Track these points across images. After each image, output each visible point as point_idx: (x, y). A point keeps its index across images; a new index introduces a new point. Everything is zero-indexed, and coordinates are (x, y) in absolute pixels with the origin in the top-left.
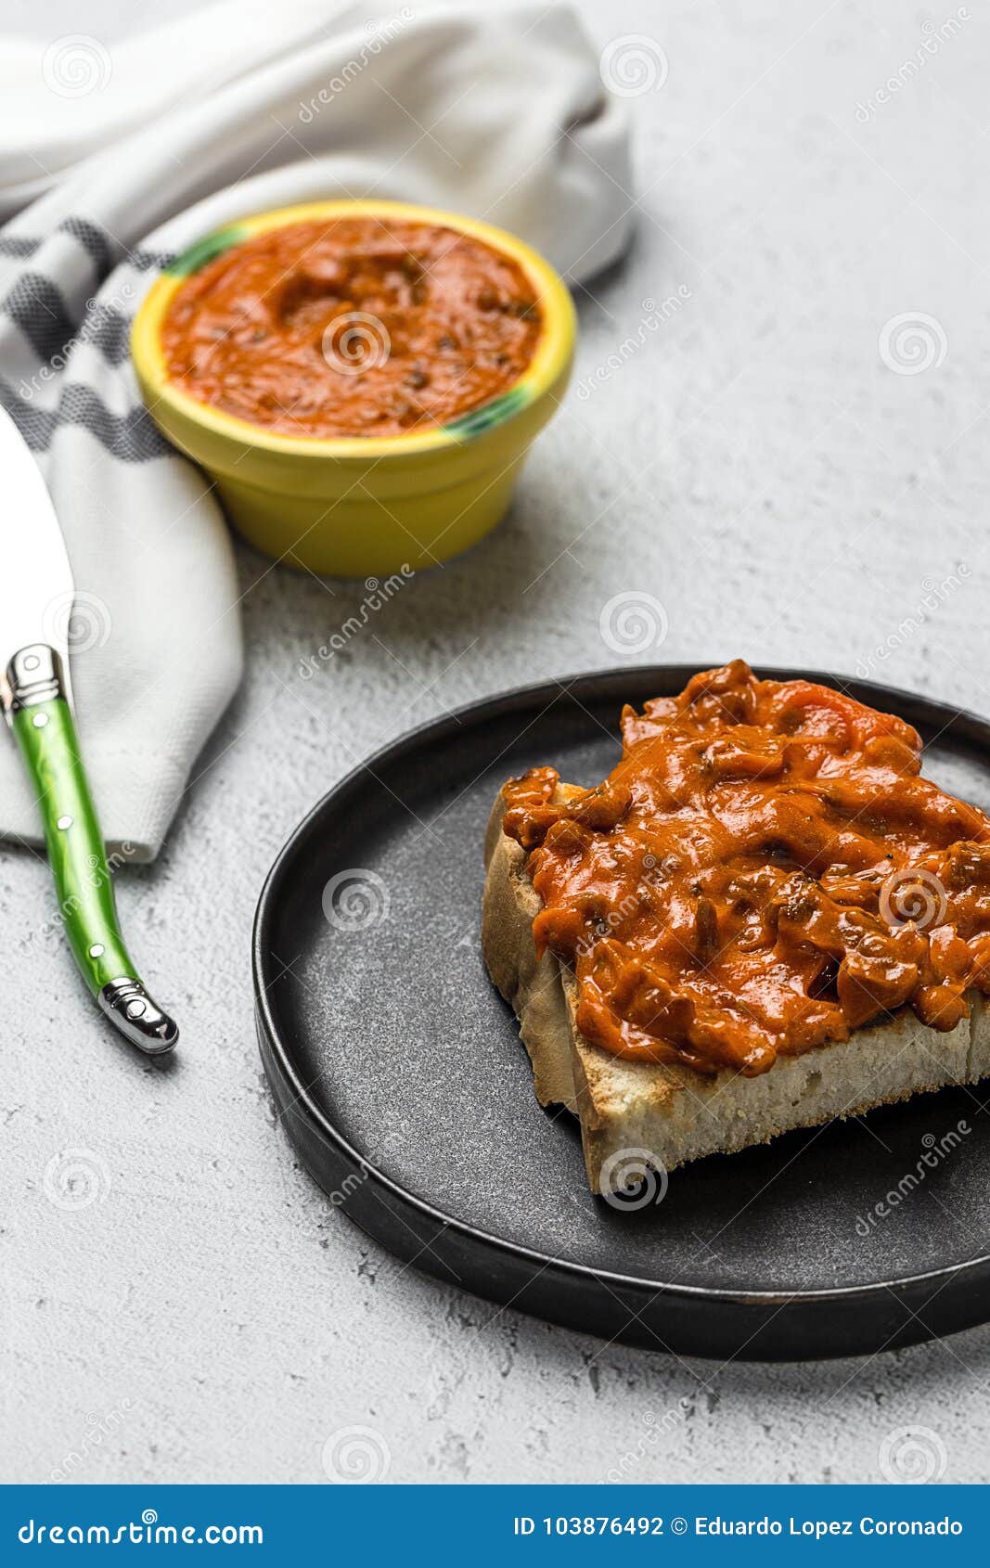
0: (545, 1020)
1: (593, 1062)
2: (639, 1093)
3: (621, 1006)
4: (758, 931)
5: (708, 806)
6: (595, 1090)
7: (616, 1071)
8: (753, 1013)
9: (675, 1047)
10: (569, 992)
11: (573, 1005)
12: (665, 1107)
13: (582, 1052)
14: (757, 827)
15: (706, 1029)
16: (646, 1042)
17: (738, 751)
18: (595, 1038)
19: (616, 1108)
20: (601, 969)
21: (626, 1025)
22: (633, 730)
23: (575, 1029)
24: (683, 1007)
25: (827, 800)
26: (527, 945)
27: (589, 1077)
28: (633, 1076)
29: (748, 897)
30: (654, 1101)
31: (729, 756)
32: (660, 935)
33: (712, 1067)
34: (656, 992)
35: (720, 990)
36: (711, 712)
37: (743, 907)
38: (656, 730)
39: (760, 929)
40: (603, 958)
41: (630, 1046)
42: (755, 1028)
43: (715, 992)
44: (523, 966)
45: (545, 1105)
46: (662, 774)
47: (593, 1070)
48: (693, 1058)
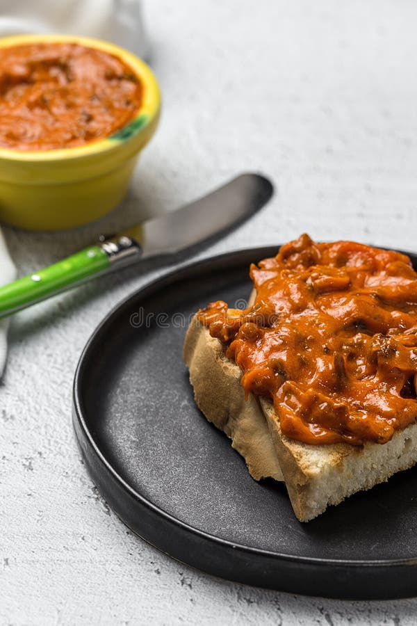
0: (252, 433)
1: (295, 449)
2: (325, 461)
3: (306, 415)
4: (363, 368)
5: (318, 307)
6: (301, 463)
7: (309, 451)
8: (374, 411)
9: (339, 433)
10: (270, 413)
11: (276, 420)
12: (339, 467)
13: (287, 444)
14: (348, 314)
15: (357, 420)
16: (324, 433)
17: (326, 277)
18: (293, 434)
19: (314, 470)
20: (289, 398)
21: (311, 425)
22: (260, 277)
23: (280, 432)
24: (341, 410)
25: (377, 296)
26: (236, 394)
27: (296, 457)
28: (319, 453)
29: (353, 350)
30: (334, 464)
31: (322, 279)
32: (314, 376)
33: (360, 442)
34: (326, 404)
35: (353, 401)
36: (297, 263)
37: (352, 357)
38: (271, 275)
39: (364, 366)
40: (288, 392)
41: (316, 436)
42: (378, 417)
43: (351, 402)
44: (233, 406)
45: (259, 480)
46: (288, 294)
47: (297, 453)
48: (351, 438)
